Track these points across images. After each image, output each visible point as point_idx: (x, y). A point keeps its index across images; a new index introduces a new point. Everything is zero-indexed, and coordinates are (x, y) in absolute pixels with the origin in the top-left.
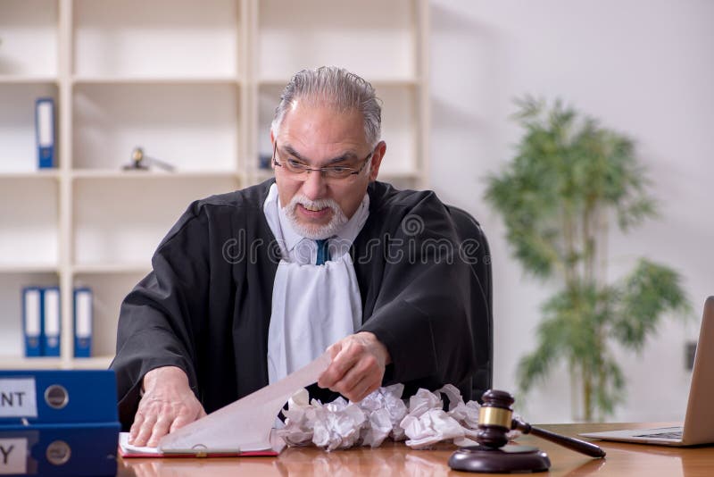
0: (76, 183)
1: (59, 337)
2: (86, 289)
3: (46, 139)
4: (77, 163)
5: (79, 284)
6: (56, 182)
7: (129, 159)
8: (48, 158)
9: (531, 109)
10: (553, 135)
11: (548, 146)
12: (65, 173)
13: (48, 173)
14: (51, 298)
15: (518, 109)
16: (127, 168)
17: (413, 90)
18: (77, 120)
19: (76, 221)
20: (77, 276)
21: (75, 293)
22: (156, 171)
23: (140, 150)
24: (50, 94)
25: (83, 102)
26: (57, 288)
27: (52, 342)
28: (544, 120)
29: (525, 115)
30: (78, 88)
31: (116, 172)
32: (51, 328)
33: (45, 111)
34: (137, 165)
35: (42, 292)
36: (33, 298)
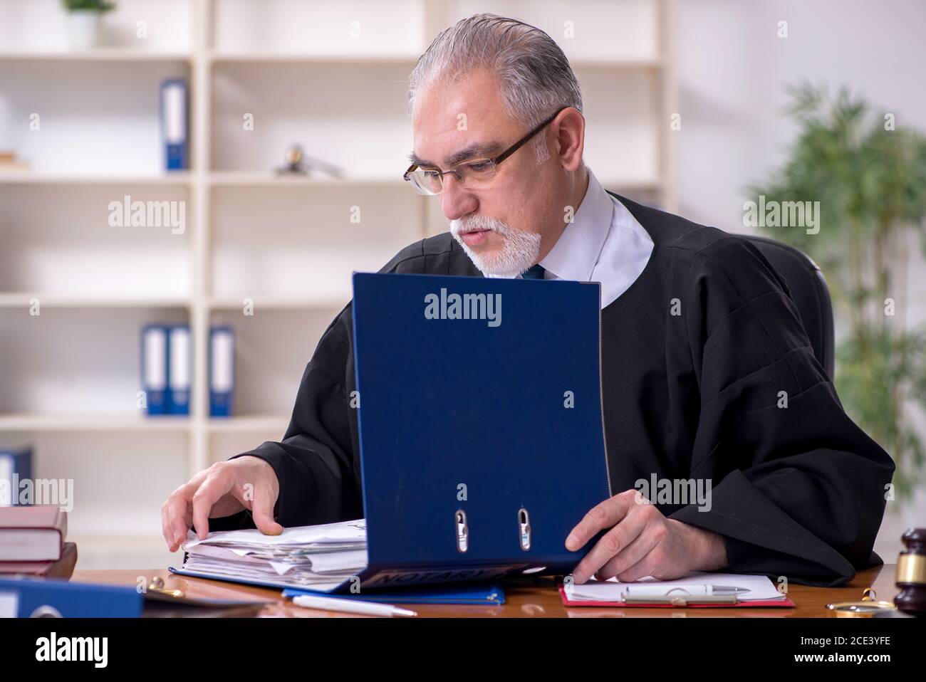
0: (215, 193)
1: (188, 392)
2: (226, 329)
3: (176, 134)
4: (217, 162)
5: (219, 321)
6: (187, 190)
7: (282, 157)
8: (177, 158)
9: (809, 99)
10: (838, 134)
11: (831, 148)
12: (199, 177)
13: (178, 177)
14: (180, 340)
15: (789, 100)
16: (280, 172)
17: (655, 75)
18: (217, 109)
19: (214, 239)
20: (214, 312)
21: (212, 332)
22: (318, 176)
23: (298, 150)
24: (181, 74)
25: (228, 89)
26: (186, 326)
27: (179, 399)
28: (825, 114)
29: (799, 108)
30: (219, 67)
31: (264, 176)
32: (180, 379)
33: (174, 97)
34: (295, 168)
35: (168, 331)
36: (155, 341)
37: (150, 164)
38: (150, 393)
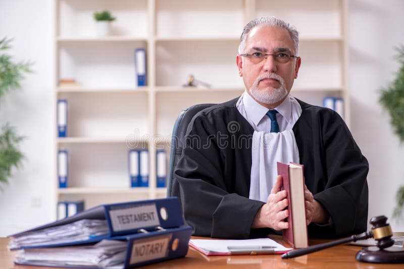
0: (158, 95)
1: (148, 177)
2: (163, 151)
3: (141, 71)
4: (158, 83)
6: (146, 94)
7: (186, 81)
8: (142, 81)
12: (151, 89)
13: (142, 89)
14: (144, 156)
15: (397, 53)
16: (185, 86)
17: (340, 43)
18: (158, 60)
19: (157, 114)
21: (157, 152)
22: (200, 88)
23: (192, 76)
24: (143, 47)
25: (161, 50)
26: (147, 150)
27: (144, 180)
29: (401, 56)
30: (158, 43)
31: (178, 88)
32: (144, 172)
33: (140, 55)
34: (191, 84)
35: (139, 152)
36: (134, 156)
37: (131, 84)
38: (132, 178)
